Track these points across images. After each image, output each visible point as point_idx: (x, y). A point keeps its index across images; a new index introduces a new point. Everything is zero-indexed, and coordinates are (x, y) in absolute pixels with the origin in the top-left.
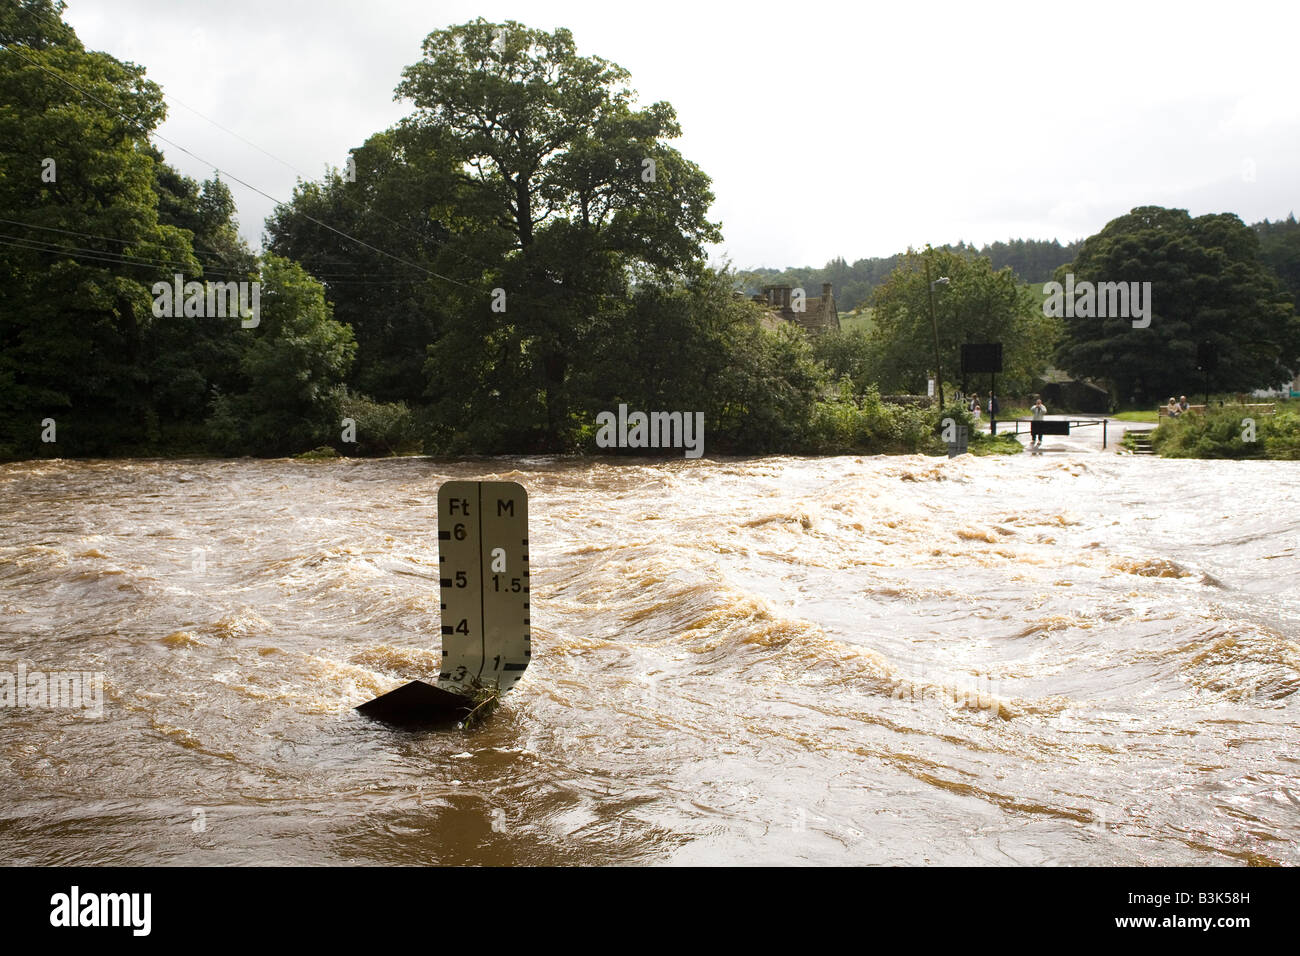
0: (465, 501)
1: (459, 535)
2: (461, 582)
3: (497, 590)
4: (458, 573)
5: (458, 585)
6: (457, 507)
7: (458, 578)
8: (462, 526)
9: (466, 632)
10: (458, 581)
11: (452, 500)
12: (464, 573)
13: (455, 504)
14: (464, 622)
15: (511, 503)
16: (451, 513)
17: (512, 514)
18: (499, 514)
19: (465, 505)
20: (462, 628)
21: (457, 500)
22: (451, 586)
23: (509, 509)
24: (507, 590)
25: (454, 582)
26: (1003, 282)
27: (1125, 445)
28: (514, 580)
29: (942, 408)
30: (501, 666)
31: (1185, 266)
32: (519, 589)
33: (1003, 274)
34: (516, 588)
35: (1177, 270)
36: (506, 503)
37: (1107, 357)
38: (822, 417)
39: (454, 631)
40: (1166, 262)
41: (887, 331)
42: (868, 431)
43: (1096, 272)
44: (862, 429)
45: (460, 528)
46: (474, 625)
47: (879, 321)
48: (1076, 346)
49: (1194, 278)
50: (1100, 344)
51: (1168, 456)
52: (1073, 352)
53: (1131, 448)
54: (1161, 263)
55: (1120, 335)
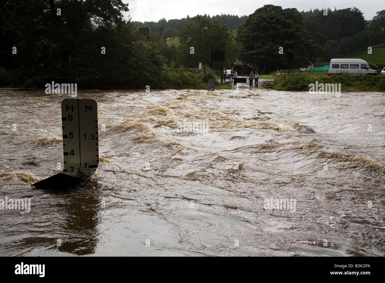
0: (72, 106)
1: (70, 119)
2: (71, 136)
3: (85, 138)
4: (70, 133)
5: (70, 137)
6: (69, 108)
7: (70, 135)
8: (72, 115)
9: (73, 154)
10: (70, 136)
11: (67, 106)
12: (72, 133)
13: (68, 107)
14: (73, 151)
15: (91, 107)
16: (67, 111)
17: (91, 111)
18: (86, 111)
19: (72, 107)
20: (72, 153)
21: (69, 106)
22: (67, 137)
23: (90, 109)
24: (89, 139)
25: (68, 136)
26: (223, 29)
27: (264, 86)
28: (92, 135)
29: (205, 73)
30: (88, 166)
31: (281, 26)
32: (94, 138)
33: (224, 27)
34: (93, 138)
35: (278, 27)
36: (89, 107)
37: (255, 56)
38: (164, 76)
39: (69, 154)
40: (275, 24)
41: (184, 46)
42: (180, 81)
43: (252, 27)
44: (178, 80)
45: (70, 116)
46: (76, 152)
47: (181, 42)
48: (245, 52)
49: (284, 30)
50: (253, 52)
51: (278, 90)
52: (245, 54)
53: (266, 87)
54: (274, 25)
55: (260, 49)
